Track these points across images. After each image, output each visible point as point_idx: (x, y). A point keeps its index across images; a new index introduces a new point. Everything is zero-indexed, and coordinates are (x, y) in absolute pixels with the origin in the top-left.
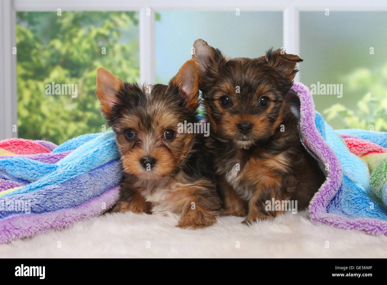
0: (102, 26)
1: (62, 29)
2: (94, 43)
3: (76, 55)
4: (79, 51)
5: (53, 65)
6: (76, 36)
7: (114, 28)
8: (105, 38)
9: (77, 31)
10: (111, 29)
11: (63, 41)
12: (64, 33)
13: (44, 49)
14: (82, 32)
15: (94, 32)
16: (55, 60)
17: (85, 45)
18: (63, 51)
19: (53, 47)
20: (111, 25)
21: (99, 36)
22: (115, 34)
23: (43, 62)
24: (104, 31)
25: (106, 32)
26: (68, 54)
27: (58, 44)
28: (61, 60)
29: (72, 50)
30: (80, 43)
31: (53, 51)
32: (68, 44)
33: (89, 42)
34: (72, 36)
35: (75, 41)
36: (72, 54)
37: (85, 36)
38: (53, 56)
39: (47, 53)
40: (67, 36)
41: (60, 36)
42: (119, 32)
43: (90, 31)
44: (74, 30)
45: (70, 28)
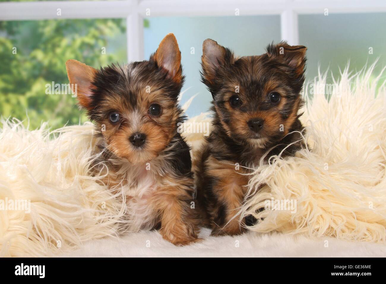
0: (87, 34)
1: (44, 38)
2: (79, 53)
3: (60, 66)
4: (62, 62)
5: (35, 77)
6: (59, 46)
7: (101, 37)
8: (91, 47)
9: (60, 41)
10: (96, 38)
11: (45, 51)
12: (46, 42)
13: (25, 61)
14: (65, 42)
15: (79, 41)
16: (36, 72)
17: (69, 56)
18: (46, 62)
19: (34, 58)
20: (97, 33)
21: (84, 45)
22: (101, 43)
23: (25, 74)
24: (88, 40)
25: (92, 41)
26: (51, 65)
27: (39, 55)
28: (44, 72)
29: (56, 60)
30: (63, 53)
31: (34, 62)
32: (50, 54)
33: (73, 52)
34: (55, 46)
35: (59, 51)
36: (55, 65)
37: (68, 46)
38: (34, 67)
39: (28, 65)
40: (49, 46)
41: (42, 46)
42: (106, 42)
43: (74, 40)
44: (56, 40)
45: (52, 38)
